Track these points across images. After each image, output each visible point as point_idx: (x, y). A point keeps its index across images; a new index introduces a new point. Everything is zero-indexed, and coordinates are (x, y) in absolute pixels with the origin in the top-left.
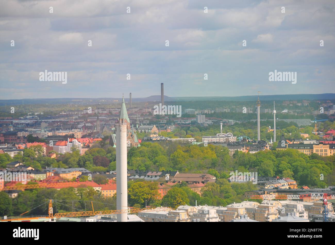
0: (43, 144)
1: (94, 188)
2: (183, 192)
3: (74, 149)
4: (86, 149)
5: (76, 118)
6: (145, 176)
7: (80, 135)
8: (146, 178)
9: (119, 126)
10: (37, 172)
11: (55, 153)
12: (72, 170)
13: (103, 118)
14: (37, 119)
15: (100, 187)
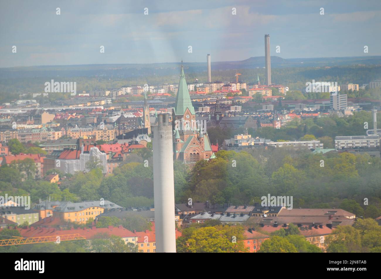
0: (35, 156)
1: (124, 239)
2: (290, 244)
3: (93, 166)
4: (116, 165)
5: (108, 104)
6: (222, 214)
7: (113, 135)
8: (224, 218)
9: (159, 128)
11: (58, 173)
12: (87, 205)
13: (156, 103)
14: (35, 107)
15: (136, 237)
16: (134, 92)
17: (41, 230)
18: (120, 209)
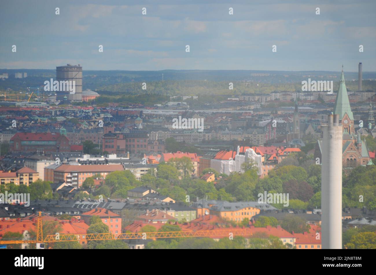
0: (192, 155)
1: (282, 240)
3: (247, 166)
4: (271, 167)
5: (257, 109)
9: (329, 128)
10: (180, 206)
11: (214, 173)
12: (242, 205)
13: (306, 110)
14: (186, 109)
15: (294, 238)
16: (284, 98)
17: (201, 227)
18: (277, 210)
